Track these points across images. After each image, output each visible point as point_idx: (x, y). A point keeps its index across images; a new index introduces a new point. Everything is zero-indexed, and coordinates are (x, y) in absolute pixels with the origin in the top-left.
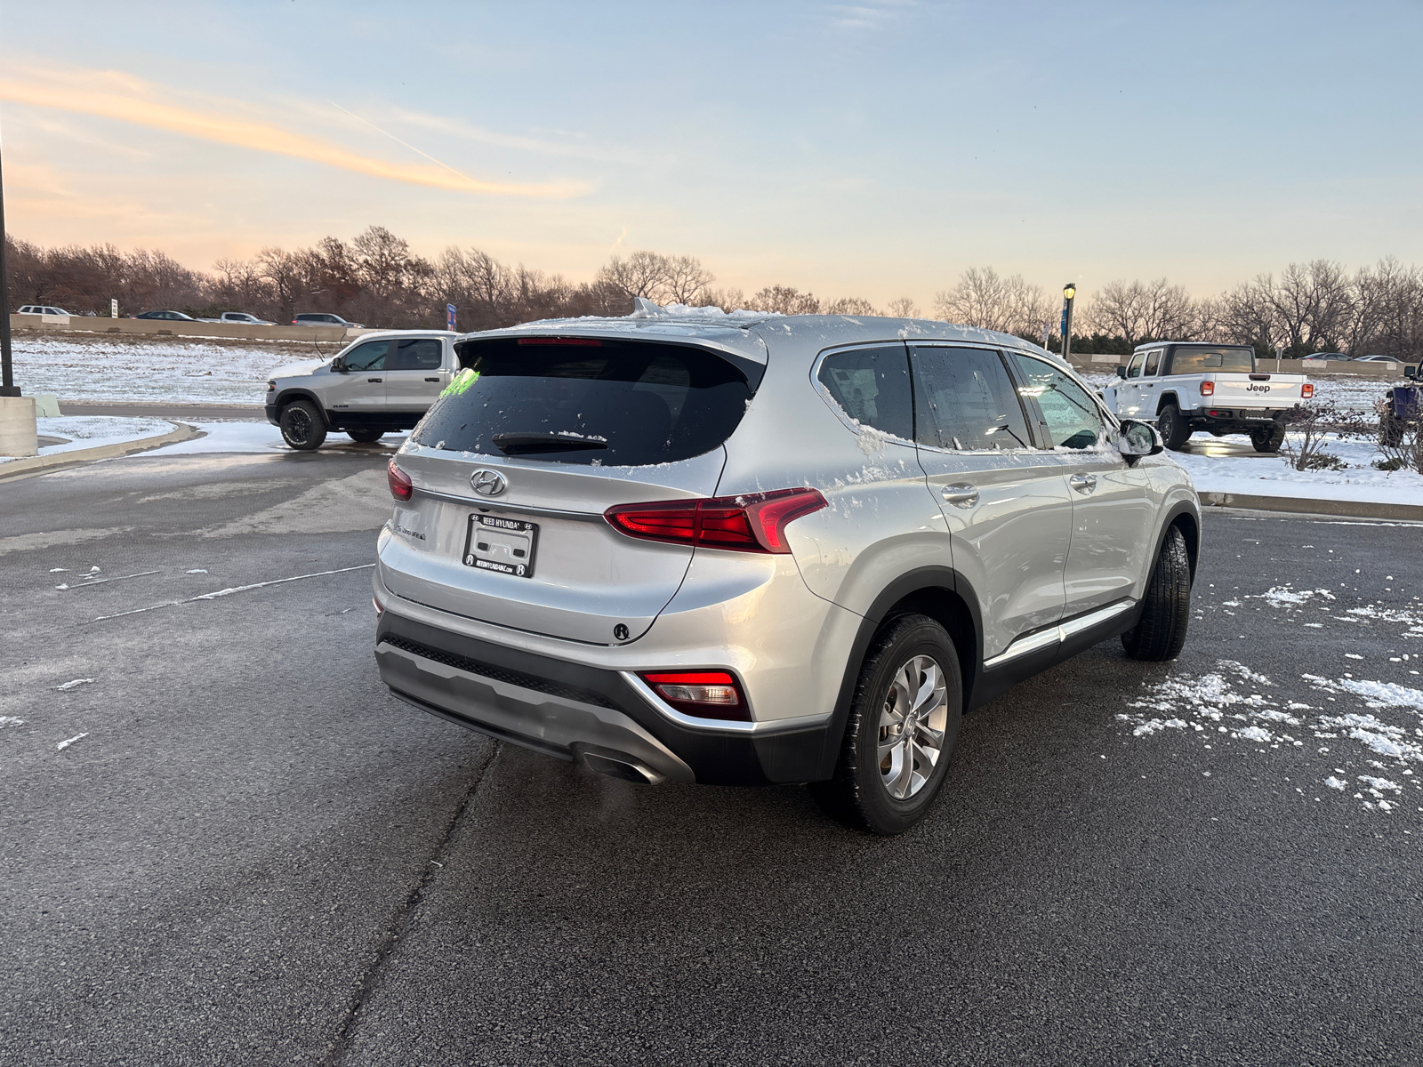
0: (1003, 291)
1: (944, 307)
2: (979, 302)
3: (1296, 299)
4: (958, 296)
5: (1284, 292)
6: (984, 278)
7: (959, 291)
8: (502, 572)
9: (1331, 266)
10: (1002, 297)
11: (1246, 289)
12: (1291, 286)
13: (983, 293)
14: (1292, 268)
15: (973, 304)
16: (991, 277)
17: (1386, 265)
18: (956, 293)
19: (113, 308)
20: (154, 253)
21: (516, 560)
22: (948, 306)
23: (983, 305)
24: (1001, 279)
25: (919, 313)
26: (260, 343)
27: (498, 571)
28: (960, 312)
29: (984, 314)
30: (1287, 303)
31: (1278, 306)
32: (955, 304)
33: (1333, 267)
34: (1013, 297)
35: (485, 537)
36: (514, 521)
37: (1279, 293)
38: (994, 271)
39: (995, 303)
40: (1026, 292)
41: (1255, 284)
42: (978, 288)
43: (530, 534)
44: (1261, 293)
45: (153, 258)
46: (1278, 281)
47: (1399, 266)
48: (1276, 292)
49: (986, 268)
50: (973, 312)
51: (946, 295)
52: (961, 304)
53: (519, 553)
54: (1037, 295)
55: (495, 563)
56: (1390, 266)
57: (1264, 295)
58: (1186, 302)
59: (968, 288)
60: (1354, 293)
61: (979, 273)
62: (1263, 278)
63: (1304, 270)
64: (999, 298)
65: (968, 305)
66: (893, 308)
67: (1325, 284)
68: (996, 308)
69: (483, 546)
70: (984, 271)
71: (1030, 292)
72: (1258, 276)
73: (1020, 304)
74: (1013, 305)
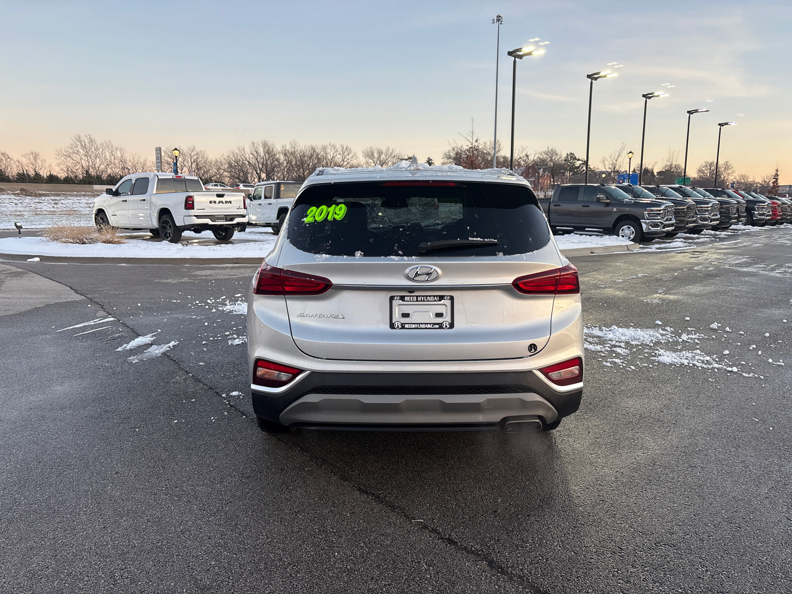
0: (101, 150)
1: (63, 158)
2: (86, 156)
3: (257, 159)
4: (71, 151)
5: (251, 156)
6: (86, 141)
7: (71, 148)
8: (430, 328)
9: (269, 143)
10: (100, 153)
11: (233, 153)
12: (253, 152)
13: (88, 150)
14: (253, 143)
15: (82, 156)
16: (91, 141)
17: (293, 144)
18: (69, 150)
21: (439, 320)
22: (65, 157)
23: (89, 158)
24: (98, 143)
25: (45, 161)
27: (426, 328)
28: (74, 161)
29: (90, 163)
30: (253, 161)
31: (249, 162)
32: (70, 156)
33: (271, 144)
34: (107, 153)
35: (406, 309)
36: (434, 296)
37: (249, 156)
38: (93, 137)
39: (96, 157)
40: (115, 151)
41: (237, 151)
42: (84, 147)
43: (448, 302)
44: (240, 156)
46: (248, 150)
47: (298, 145)
48: (247, 156)
49: (87, 135)
50: (83, 162)
51: (63, 151)
52: (74, 156)
53: (439, 315)
54: (122, 152)
55: (422, 324)
56: (295, 144)
57: (242, 157)
58: (207, 159)
59: (77, 147)
60: (282, 158)
61: (83, 138)
62: (240, 148)
63: (259, 145)
64: (99, 153)
65: (79, 157)
66: (26, 157)
67: (268, 152)
68: (98, 160)
69: (405, 315)
70: (86, 136)
71: (118, 151)
72: (238, 147)
73: (113, 158)
74: (109, 158)
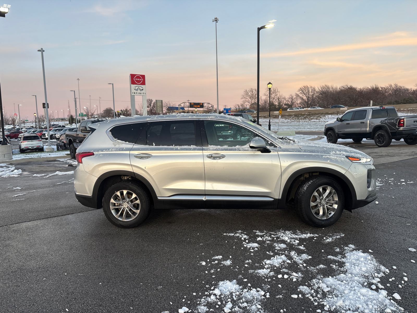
19: (371, 103)
20: (394, 85)
26: (402, 110)
45: (394, 86)
